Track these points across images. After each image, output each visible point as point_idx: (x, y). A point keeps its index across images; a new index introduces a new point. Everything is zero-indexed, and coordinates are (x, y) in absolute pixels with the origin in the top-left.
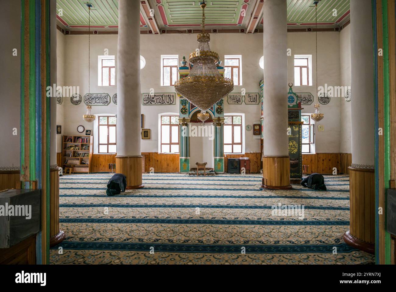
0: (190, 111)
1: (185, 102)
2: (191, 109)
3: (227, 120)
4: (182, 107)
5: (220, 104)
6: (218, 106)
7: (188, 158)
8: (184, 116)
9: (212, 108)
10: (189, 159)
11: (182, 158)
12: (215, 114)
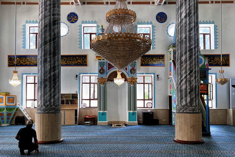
0: (108, 71)
1: (103, 64)
2: (108, 70)
3: (140, 80)
4: (100, 68)
5: (133, 66)
6: (132, 68)
7: (106, 111)
8: (102, 76)
9: (126, 69)
10: (106, 113)
11: (100, 111)
12: (129, 75)
